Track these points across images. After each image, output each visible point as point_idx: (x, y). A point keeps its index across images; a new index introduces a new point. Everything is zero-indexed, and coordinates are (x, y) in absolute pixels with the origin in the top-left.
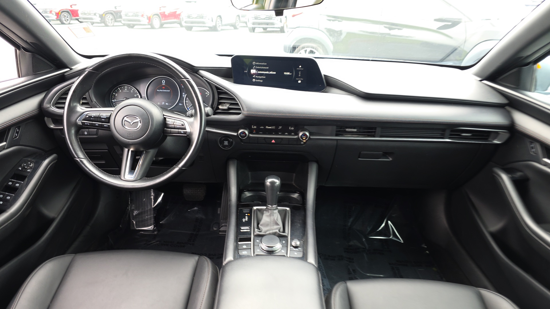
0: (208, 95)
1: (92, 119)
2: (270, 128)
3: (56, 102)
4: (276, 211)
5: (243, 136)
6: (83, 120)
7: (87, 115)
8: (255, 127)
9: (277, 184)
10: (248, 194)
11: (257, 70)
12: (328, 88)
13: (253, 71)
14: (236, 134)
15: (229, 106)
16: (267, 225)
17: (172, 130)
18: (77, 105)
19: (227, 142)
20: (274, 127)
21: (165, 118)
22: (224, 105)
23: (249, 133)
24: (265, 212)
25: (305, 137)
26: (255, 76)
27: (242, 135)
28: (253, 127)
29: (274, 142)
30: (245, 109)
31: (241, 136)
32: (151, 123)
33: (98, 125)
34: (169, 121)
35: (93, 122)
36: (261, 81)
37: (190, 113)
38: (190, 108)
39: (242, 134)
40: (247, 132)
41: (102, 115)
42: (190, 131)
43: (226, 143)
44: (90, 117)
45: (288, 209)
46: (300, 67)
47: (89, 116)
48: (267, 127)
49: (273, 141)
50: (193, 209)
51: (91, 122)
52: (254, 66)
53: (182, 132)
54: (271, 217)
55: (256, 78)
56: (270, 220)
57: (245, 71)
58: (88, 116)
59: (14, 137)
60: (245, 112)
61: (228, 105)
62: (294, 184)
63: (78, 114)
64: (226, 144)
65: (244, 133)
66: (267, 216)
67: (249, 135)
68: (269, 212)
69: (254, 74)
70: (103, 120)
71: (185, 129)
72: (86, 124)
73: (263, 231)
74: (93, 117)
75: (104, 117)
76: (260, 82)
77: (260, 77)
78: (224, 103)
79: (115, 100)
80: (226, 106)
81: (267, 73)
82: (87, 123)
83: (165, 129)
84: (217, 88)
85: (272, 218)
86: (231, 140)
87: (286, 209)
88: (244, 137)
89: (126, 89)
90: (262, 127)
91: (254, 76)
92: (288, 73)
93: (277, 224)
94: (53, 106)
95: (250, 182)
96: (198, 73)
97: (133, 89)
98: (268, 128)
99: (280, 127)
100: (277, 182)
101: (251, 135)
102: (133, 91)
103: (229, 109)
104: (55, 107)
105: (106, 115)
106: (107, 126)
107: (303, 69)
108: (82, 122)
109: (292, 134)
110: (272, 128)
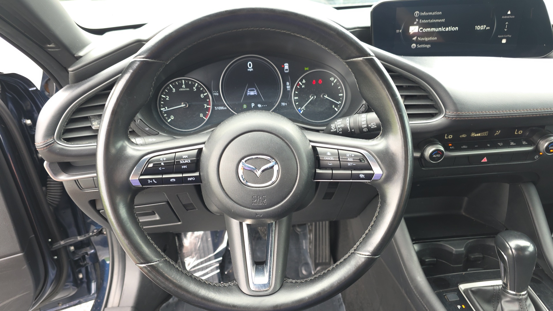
0: (334, 82)
1: (160, 169)
2: (479, 135)
6: (141, 175)
7: (149, 162)
11: (420, 25)
13: (414, 29)
14: (417, 154)
17: (335, 172)
18: (124, 144)
20: (485, 134)
23: (446, 150)
25: (552, 148)
26: (417, 38)
27: (434, 156)
28: (446, 138)
30: (451, 107)
31: (432, 158)
33: (174, 180)
35: (164, 176)
36: (428, 46)
39: (435, 154)
40: (442, 149)
41: (181, 158)
44: (157, 165)
46: (509, 13)
47: (154, 164)
48: (473, 135)
49: (485, 160)
51: (160, 176)
52: (417, 20)
53: (362, 176)
55: (417, 42)
57: (398, 31)
58: (151, 165)
60: (449, 113)
62: (464, 214)
63: (131, 163)
65: (437, 151)
67: (446, 153)
69: (415, 34)
70: (185, 167)
71: (371, 169)
72: (149, 181)
74: (162, 164)
75: (186, 161)
76: (426, 48)
77: (426, 39)
79: (166, 108)
81: (442, 29)
82: (151, 179)
88: (439, 158)
89: (184, 86)
90: (464, 136)
91: (415, 39)
92: (482, 27)
94: (59, 138)
97: (197, 84)
99: (498, 133)
101: (449, 154)
102: (197, 88)
104: (62, 140)
105: (189, 157)
106: (194, 179)
107: (513, 17)
108: (141, 180)
109: (523, 144)
110: (482, 135)
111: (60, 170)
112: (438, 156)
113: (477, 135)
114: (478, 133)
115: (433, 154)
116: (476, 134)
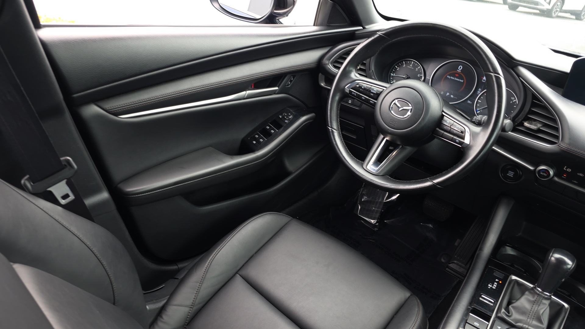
1: (361, 90)
3: (336, 60)
4: (547, 302)
5: (543, 175)
6: (352, 89)
7: (358, 84)
8: (569, 170)
9: (569, 267)
10: (510, 251)
14: (531, 168)
15: (541, 127)
16: (522, 311)
17: (445, 133)
18: (353, 70)
19: (513, 173)
21: (443, 116)
22: (534, 123)
23: (555, 175)
24: (527, 293)
27: (542, 173)
28: (564, 169)
30: (567, 140)
31: (540, 175)
32: (423, 116)
33: (364, 98)
34: (446, 121)
35: (361, 94)
37: (478, 119)
38: (480, 110)
39: (543, 172)
40: (551, 173)
41: (373, 89)
42: (469, 144)
43: (511, 174)
44: (360, 87)
45: (566, 305)
50: (426, 224)
51: (359, 93)
53: (457, 141)
54: (534, 306)
56: (532, 309)
58: (358, 86)
59: (286, 85)
60: (563, 145)
61: (539, 125)
63: (350, 80)
64: (509, 175)
65: (546, 171)
66: (529, 301)
67: (553, 177)
68: (534, 297)
70: (372, 94)
71: (463, 138)
72: (353, 93)
73: (512, 318)
74: (363, 88)
75: (374, 92)
78: (535, 120)
79: (394, 74)
80: (537, 126)
82: (354, 92)
83: (438, 129)
84: (534, 97)
85: (536, 308)
86: (521, 173)
87: (564, 306)
88: (545, 177)
89: (411, 65)
90: (581, 175)
93: (539, 320)
94: (331, 63)
95: (519, 234)
96: (515, 69)
97: (420, 67)
100: (569, 264)
101: (556, 179)
102: (419, 69)
103: (539, 131)
104: (332, 65)
105: (377, 91)
106: (373, 103)
108: (350, 91)
111: (324, 81)
112: (545, 174)
115: (541, 171)
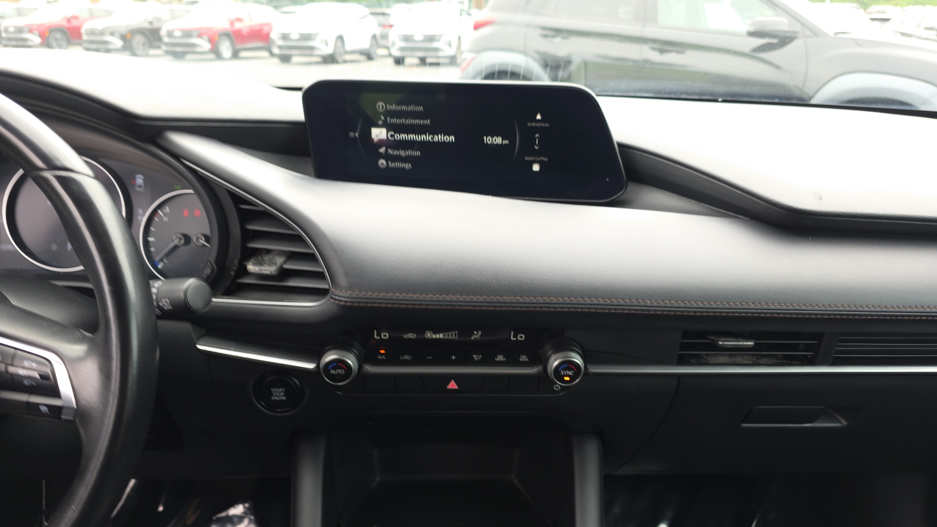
2: (441, 336)
5: (338, 375)
8: (385, 336)
11: (389, 127)
12: (633, 190)
13: (379, 133)
14: (310, 366)
15: (285, 262)
19: (281, 390)
20: (452, 335)
22: (267, 258)
23: (361, 361)
25: (570, 373)
26: (386, 150)
27: (333, 372)
28: (374, 338)
29: (456, 387)
30: (343, 280)
31: (331, 377)
36: (408, 166)
38: (162, 260)
39: (335, 368)
40: (351, 361)
43: (279, 394)
46: (539, 117)
48: (429, 335)
49: (453, 385)
52: (382, 117)
53: (44, 409)
55: (387, 157)
57: (352, 134)
60: (343, 294)
61: (280, 260)
62: (516, 482)
64: (276, 398)
65: (339, 363)
67: (360, 367)
69: (381, 143)
76: (404, 169)
77: (403, 153)
78: (268, 251)
80: (275, 264)
81: (423, 137)
84: (237, 199)
86: (297, 382)
88: (342, 378)
90: (411, 336)
91: (382, 150)
92: (498, 140)
95: (378, 479)
98: (434, 336)
99: (477, 335)
101: (369, 369)
103: (284, 274)
107: (547, 125)
109: (520, 359)
110: (447, 337)
112: (340, 371)
113: (438, 336)
114: (439, 333)
115: (329, 368)
116: (435, 333)
